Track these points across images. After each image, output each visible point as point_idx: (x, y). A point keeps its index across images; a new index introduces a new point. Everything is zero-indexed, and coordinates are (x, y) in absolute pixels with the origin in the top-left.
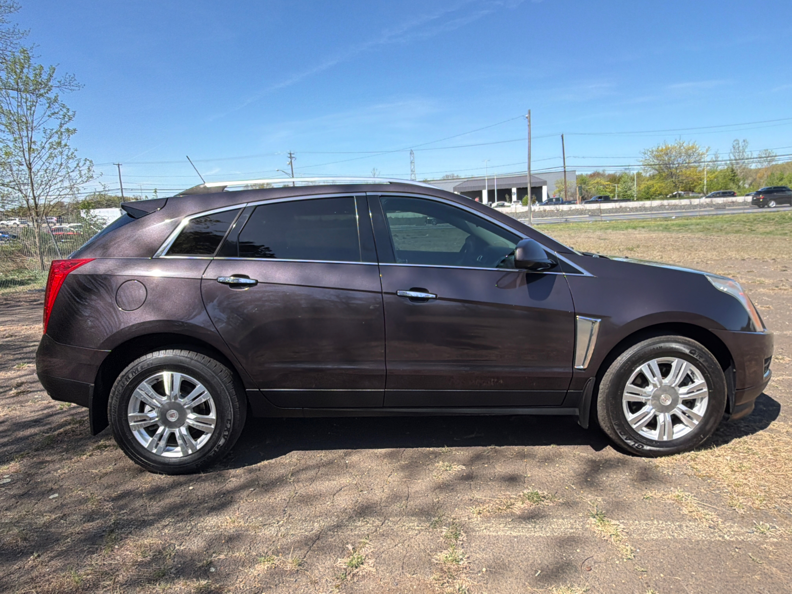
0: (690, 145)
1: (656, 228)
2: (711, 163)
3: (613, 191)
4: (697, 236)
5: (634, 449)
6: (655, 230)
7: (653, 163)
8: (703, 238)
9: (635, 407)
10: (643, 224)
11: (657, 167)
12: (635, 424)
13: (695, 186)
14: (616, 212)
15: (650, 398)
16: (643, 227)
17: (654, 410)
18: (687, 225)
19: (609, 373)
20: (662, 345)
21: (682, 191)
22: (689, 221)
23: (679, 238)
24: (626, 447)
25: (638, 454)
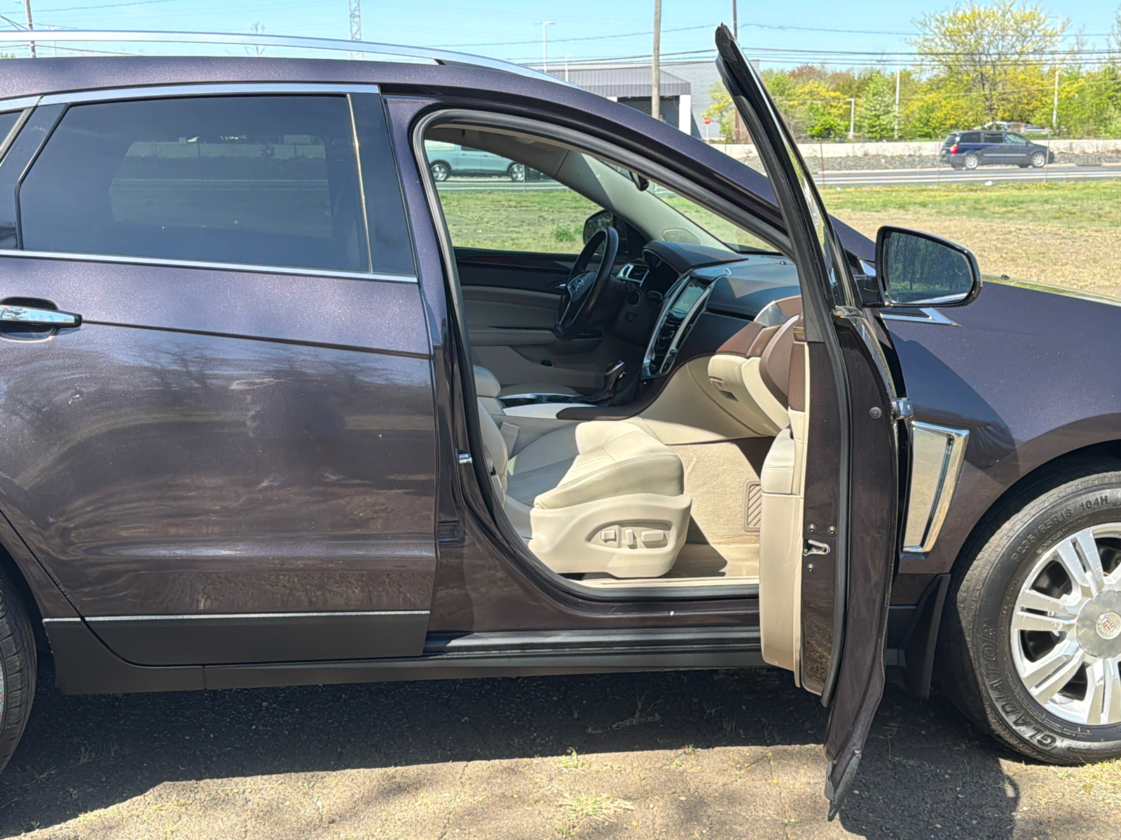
0: (1027, 12)
1: (953, 208)
2: (1068, 57)
3: (846, 116)
4: (1048, 229)
5: (1033, 747)
6: (951, 213)
7: (941, 50)
8: (1065, 235)
9: (1038, 643)
10: (921, 198)
11: (949, 59)
12: (1037, 686)
13: (1036, 108)
14: (855, 167)
15: (1074, 621)
16: (924, 205)
17: (1081, 652)
18: (1022, 202)
19: (981, 562)
20: (1107, 493)
21: (1003, 119)
22: (1025, 192)
23: (1010, 232)
24: (1014, 742)
25: (1040, 757)
